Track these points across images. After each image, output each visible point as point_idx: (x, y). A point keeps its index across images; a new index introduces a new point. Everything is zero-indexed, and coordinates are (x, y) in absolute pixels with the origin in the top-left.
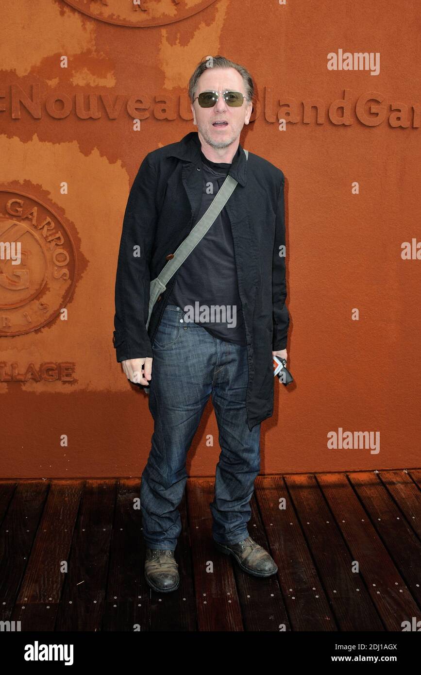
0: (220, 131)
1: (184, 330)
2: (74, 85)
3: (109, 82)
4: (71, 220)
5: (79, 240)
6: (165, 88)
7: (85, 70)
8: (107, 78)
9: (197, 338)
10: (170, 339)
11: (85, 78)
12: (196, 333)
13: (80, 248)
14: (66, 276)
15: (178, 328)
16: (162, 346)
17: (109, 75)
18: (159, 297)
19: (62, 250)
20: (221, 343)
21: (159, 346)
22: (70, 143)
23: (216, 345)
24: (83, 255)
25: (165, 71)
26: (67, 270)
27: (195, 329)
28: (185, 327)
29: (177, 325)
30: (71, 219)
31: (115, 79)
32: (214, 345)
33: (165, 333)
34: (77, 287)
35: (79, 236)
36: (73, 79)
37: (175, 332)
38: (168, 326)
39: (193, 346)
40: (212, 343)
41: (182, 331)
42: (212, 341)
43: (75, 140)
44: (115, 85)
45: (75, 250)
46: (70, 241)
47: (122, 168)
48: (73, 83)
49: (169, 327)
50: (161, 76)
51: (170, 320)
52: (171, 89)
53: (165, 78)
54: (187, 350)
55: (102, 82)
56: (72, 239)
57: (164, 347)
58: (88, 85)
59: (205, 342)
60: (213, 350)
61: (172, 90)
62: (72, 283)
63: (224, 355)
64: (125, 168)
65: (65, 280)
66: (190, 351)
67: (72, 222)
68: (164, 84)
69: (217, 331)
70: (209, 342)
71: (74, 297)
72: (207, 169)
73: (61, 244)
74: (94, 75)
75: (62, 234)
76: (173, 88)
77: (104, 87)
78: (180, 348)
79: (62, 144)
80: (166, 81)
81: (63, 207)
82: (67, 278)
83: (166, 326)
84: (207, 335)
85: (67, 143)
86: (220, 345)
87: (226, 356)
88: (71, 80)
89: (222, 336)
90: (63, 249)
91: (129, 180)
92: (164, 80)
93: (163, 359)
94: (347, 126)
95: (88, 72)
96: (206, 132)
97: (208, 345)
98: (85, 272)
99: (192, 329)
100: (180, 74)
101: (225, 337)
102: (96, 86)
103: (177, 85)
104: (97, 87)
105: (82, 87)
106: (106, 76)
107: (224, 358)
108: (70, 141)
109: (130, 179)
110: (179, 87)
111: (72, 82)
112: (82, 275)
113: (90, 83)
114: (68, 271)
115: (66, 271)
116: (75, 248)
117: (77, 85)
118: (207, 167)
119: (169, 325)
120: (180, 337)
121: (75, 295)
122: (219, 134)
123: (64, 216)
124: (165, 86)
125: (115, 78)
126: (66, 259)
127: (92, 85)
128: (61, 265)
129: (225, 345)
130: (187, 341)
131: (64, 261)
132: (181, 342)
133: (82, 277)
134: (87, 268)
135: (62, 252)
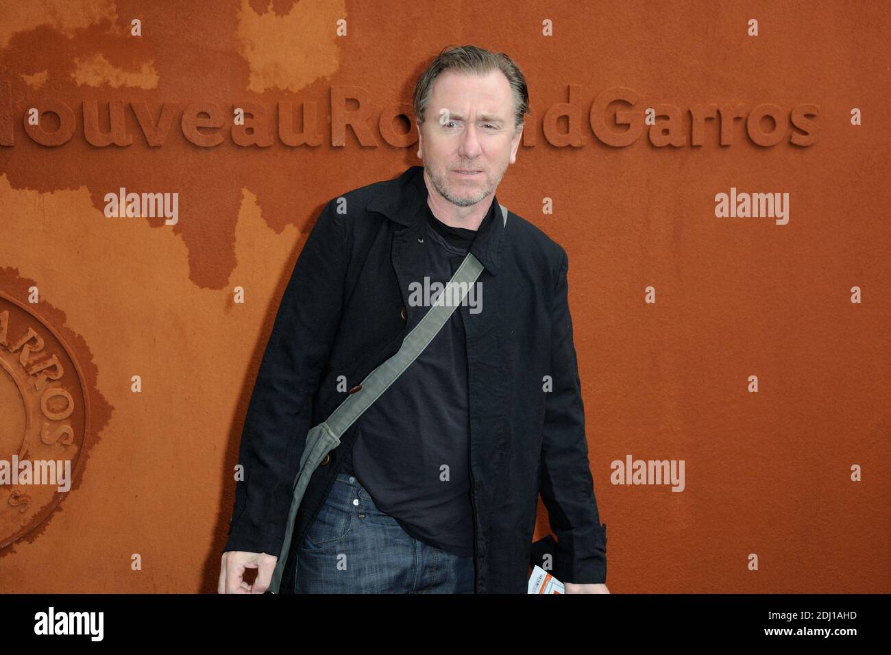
0: (467, 180)
1: (359, 518)
2: (79, 84)
3: (146, 79)
4: (77, 333)
5: (95, 369)
6: (250, 90)
7: (100, 57)
8: (141, 73)
9: (382, 536)
10: (332, 533)
11: (99, 72)
12: (380, 526)
13: (95, 384)
14: (67, 439)
15: (348, 515)
16: (315, 546)
17: (145, 68)
18: (326, 457)
19: (60, 389)
20: (423, 548)
21: (311, 546)
22: (75, 191)
23: (415, 551)
24: (101, 397)
25: (250, 61)
26: (69, 427)
27: (378, 518)
28: (361, 514)
29: (347, 508)
30: (78, 331)
31: (157, 75)
32: (410, 550)
33: (325, 522)
34: (89, 457)
35: (94, 361)
36: (75, 74)
37: (342, 522)
38: (331, 509)
39: (373, 549)
40: (408, 546)
41: (354, 521)
42: (408, 544)
43: (83, 185)
44: (158, 86)
45: (85, 389)
46: (76, 372)
47: (176, 234)
48: (77, 81)
49: (332, 512)
50: (242, 68)
51: (335, 499)
52: (262, 91)
53: (251, 72)
54: (361, 556)
55: (132, 80)
56: (79, 368)
57: (320, 548)
58: (106, 85)
59: (395, 544)
60: (407, 560)
61: (263, 94)
62: (79, 451)
63: (427, 570)
64: (181, 234)
65: (65, 446)
66: (366, 558)
67: (80, 337)
68: (249, 82)
69: (417, 527)
70: (403, 545)
71: (84, 478)
72: (436, 237)
73: (58, 377)
74: (116, 66)
75: (60, 361)
76: (265, 89)
77: (137, 89)
78: (349, 551)
79: (58, 192)
80: (252, 78)
81: (62, 309)
82: (69, 442)
83: (328, 510)
84: (400, 532)
85: (68, 191)
86: (422, 551)
87: (431, 572)
88: (73, 75)
89: (426, 536)
90: (62, 388)
91: (189, 256)
92: (249, 76)
93: (317, 569)
94: (574, 147)
95: (104, 61)
96: (440, 182)
97: (400, 550)
98: (106, 429)
99: (374, 518)
100: (276, 65)
101: (431, 537)
102: (122, 86)
103: (272, 85)
104: (123, 88)
105: (94, 87)
106: (140, 68)
107: (427, 576)
108: (75, 187)
109: (190, 253)
110: (276, 88)
111: (74, 79)
112: (100, 434)
113: (109, 81)
114: (71, 429)
115: (67, 428)
116: (86, 384)
117: (85, 85)
118: (436, 234)
119: (334, 508)
120: (352, 530)
121: (85, 473)
122: (464, 184)
123: (64, 325)
124: (251, 87)
125: (157, 72)
126: (68, 406)
127: (114, 84)
128: (57, 419)
129: (431, 553)
130: (363, 539)
131: (63, 410)
132: (351, 541)
133: (99, 438)
134: (110, 421)
135: (61, 393)
